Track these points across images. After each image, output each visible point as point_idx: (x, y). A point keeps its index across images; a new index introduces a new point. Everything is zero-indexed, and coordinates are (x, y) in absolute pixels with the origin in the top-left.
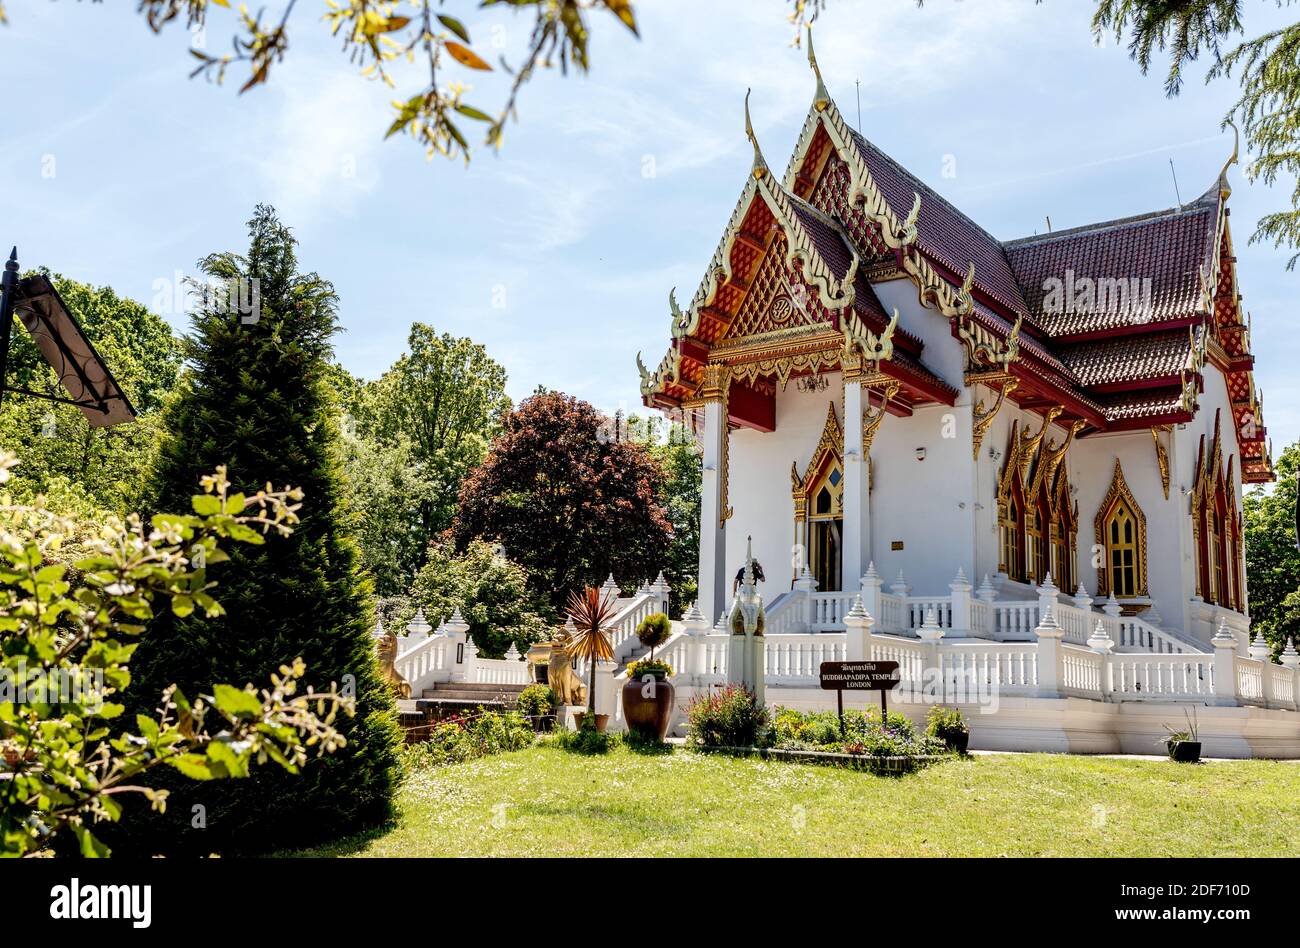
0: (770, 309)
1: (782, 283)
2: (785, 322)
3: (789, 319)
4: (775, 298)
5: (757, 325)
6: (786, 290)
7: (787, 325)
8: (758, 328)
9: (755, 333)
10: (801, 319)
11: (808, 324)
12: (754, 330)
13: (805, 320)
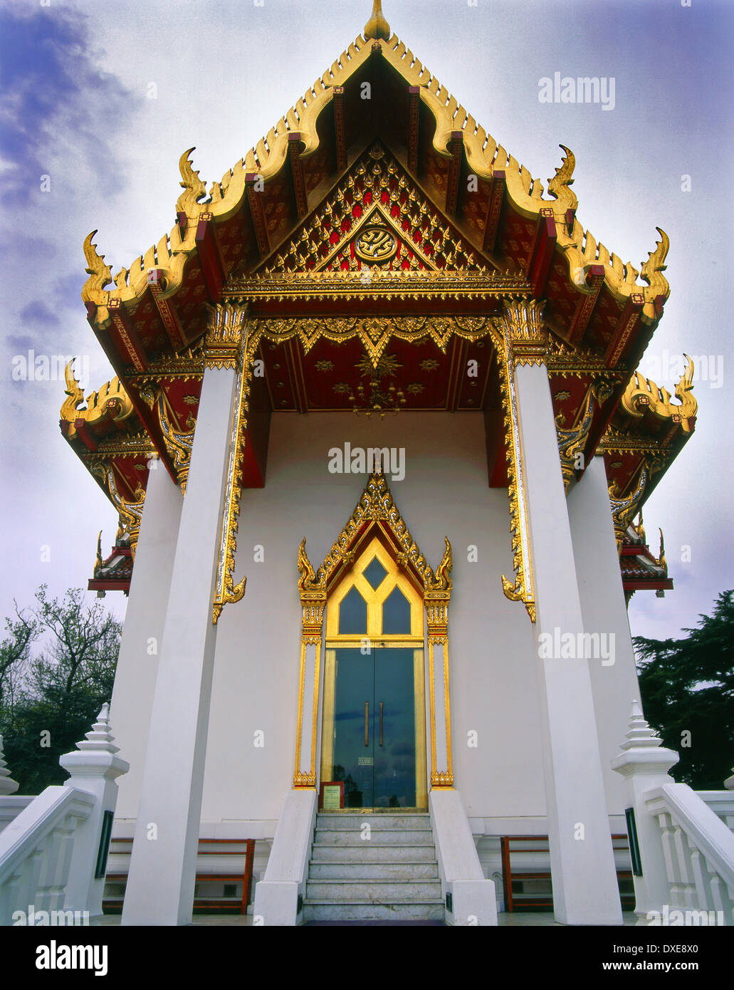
0: (352, 242)
1: (377, 210)
2: (385, 262)
3: (392, 259)
4: (365, 229)
5: (325, 260)
6: (384, 219)
7: (388, 266)
8: (329, 265)
9: (322, 270)
10: (414, 262)
11: (429, 268)
12: (318, 266)
13: (422, 264)
